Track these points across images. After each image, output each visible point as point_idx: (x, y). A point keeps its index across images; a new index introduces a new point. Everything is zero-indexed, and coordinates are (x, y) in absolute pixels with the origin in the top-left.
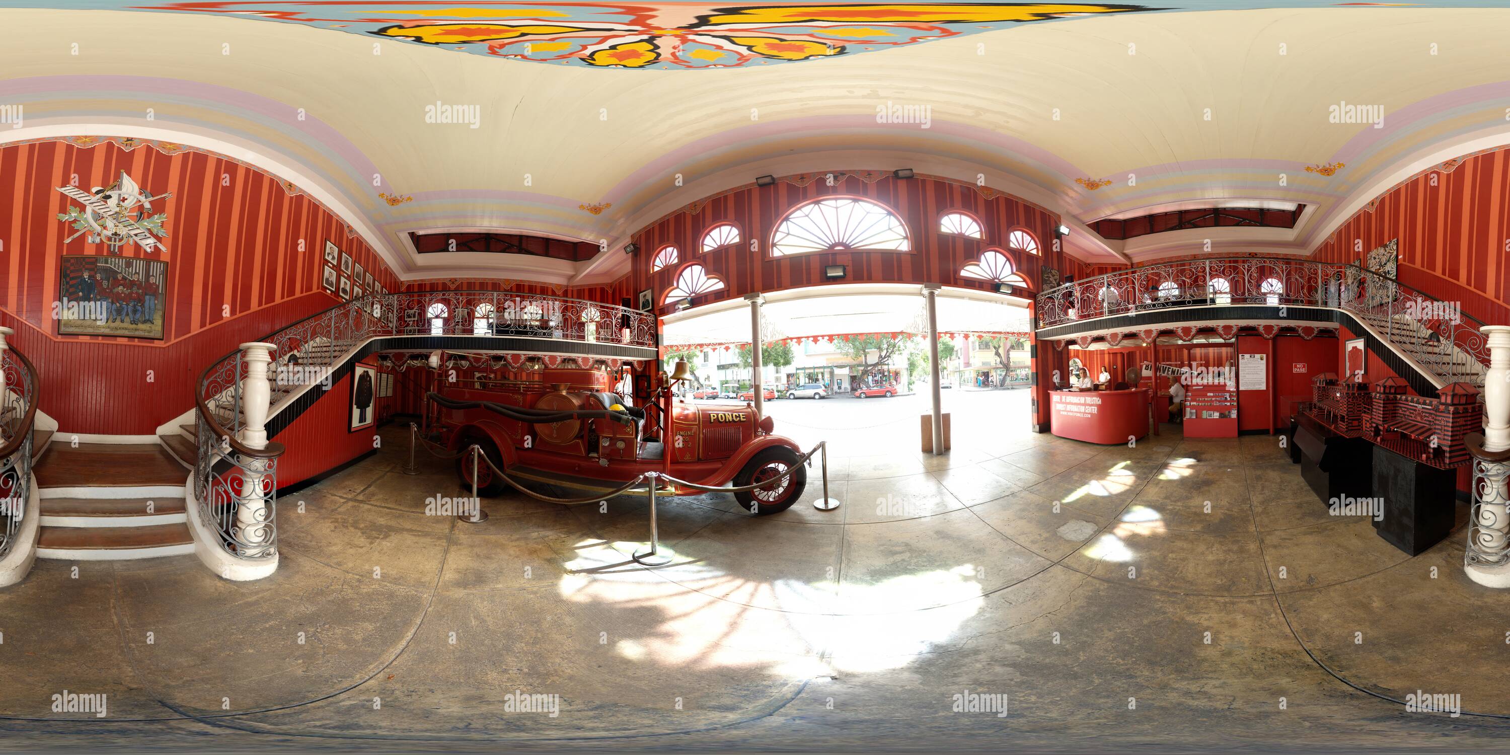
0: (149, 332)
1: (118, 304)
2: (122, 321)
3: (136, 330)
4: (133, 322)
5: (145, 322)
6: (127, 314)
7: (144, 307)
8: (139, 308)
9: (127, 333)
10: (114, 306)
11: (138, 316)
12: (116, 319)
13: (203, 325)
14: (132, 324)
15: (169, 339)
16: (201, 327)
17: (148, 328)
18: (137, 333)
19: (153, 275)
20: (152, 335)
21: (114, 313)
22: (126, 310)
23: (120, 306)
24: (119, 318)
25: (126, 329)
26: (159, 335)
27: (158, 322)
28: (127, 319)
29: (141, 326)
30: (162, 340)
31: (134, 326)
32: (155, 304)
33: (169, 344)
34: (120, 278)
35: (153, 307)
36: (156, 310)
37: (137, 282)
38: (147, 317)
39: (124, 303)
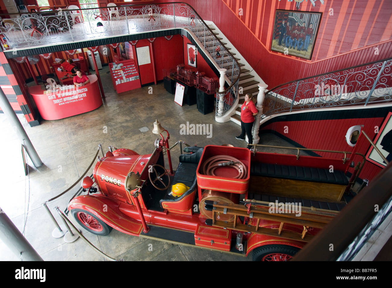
0: (305, 55)
1: (294, 40)
2: (294, 48)
3: (299, 53)
4: (299, 50)
6: (297, 45)
7: (304, 42)
8: (302, 42)
9: (295, 54)
10: (292, 40)
11: (301, 46)
12: (292, 47)
15: (314, 60)
17: (304, 53)
18: (299, 55)
19: (312, 24)
20: (305, 57)
21: (291, 44)
22: (296, 43)
24: (293, 47)
25: (295, 52)
26: (309, 57)
27: (310, 51)
28: (296, 48)
29: (301, 52)
30: (310, 59)
31: (298, 51)
32: (310, 41)
33: (313, 62)
34: (296, 25)
35: (308, 42)
36: (310, 44)
37: (304, 28)
38: (305, 48)
39: (296, 39)
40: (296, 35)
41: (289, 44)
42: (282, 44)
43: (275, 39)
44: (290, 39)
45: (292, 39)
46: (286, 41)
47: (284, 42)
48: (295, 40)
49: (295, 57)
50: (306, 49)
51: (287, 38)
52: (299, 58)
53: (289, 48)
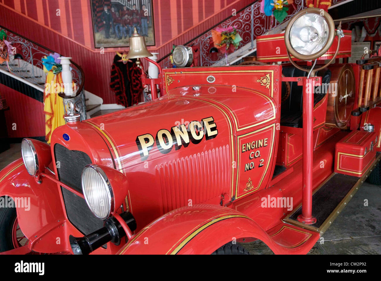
1: (126, 27)
7: (141, 27)
8: (139, 28)
12: (126, 36)
13: (179, 31)
15: (159, 44)
16: (179, 34)
19: (144, 5)
21: (125, 33)
22: (131, 30)
23: (128, 28)
24: (128, 35)
26: (152, 43)
27: (151, 35)
30: (155, 45)
32: (148, 24)
33: (159, 48)
35: (146, 26)
36: (149, 27)
37: (135, 11)
38: (144, 33)
39: (130, 26)
40: (128, 21)
41: (122, 33)
42: (111, 36)
43: (98, 31)
44: (121, 28)
45: (123, 26)
46: (117, 31)
47: (114, 33)
48: (128, 27)
50: (146, 34)
51: (116, 26)
53: (123, 38)
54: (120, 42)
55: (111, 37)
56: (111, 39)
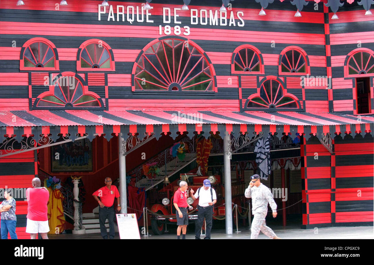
0: (87, 168)
1: (74, 158)
2: (76, 165)
5: (85, 164)
6: (78, 162)
7: (84, 158)
8: (82, 158)
9: (78, 170)
10: (73, 159)
11: (82, 162)
13: (109, 162)
14: (80, 166)
15: (95, 171)
16: (108, 163)
18: (82, 170)
19: (87, 143)
20: (88, 170)
21: (73, 162)
22: (77, 160)
24: (75, 164)
25: (77, 168)
26: (91, 169)
28: (78, 164)
29: (83, 166)
30: (92, 171)
32: (89, 156)
34: (74, 145)
35: (87, 158)
36: (89, 158)
37: (81, 147)
38: (86, 162)
39: (76, 157)
40: (76, 153)
41: (71, 162)
44: (70, 158)
45: (72, 157)
46: (67, 160)
49: (78, 172)
51: (67, 157)
52: (82, 172)
53: (71, 166)
54: (69, 168)
55: (63, 165)
56: (63, 166)
